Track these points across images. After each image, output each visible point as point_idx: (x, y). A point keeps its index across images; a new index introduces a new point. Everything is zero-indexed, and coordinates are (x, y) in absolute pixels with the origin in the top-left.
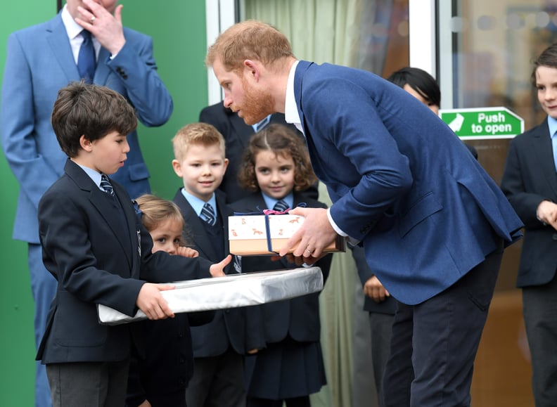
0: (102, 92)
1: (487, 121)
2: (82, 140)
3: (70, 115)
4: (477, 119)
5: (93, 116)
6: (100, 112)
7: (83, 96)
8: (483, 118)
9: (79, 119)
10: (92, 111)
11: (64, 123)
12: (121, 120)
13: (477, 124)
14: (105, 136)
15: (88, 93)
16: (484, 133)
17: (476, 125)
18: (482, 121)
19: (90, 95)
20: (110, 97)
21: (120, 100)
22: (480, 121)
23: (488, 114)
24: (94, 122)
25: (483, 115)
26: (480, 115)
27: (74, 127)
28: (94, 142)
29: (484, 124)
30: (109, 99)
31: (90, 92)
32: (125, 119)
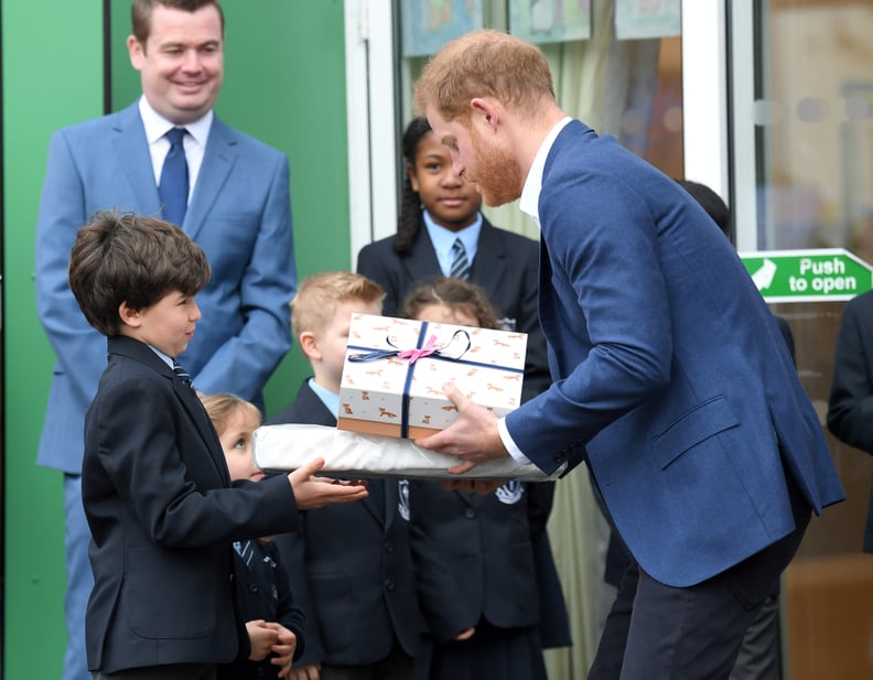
0: (148, 229)
1: (815, 271)
2: (122, 309)
3: (100, 272)
4: (799, 269)
5: (139, 269)
6: (149, 262)
7: (119, 239)
8: (808, 267)
9: (116, 278)
10: (136, 262)
11: (91, 286)
12: (185, 271)
13: (798, 276)
14: (159, 300)
15: (126, 232)
16: (810, 291)
17: (797, 278)
18: (807, 271)
19: (130, 236)
20: (161, 235)
21: (179, 237)
22: (803, 272)
23: (816, 259)
24: (140, 280)
25: (808, 261)
26: (803, 262)
27: (108, 292)
28: (141, 312)
29: (809, 276)
30: (161, 239)
31: (129, 230)
32: (191, 271)
